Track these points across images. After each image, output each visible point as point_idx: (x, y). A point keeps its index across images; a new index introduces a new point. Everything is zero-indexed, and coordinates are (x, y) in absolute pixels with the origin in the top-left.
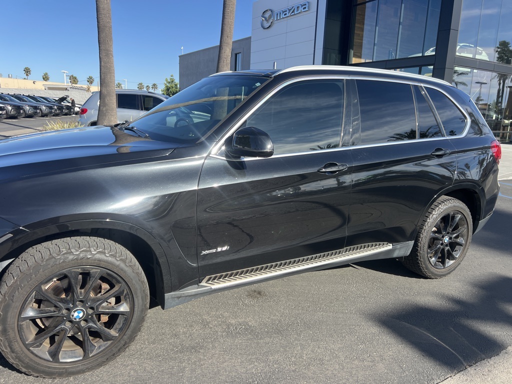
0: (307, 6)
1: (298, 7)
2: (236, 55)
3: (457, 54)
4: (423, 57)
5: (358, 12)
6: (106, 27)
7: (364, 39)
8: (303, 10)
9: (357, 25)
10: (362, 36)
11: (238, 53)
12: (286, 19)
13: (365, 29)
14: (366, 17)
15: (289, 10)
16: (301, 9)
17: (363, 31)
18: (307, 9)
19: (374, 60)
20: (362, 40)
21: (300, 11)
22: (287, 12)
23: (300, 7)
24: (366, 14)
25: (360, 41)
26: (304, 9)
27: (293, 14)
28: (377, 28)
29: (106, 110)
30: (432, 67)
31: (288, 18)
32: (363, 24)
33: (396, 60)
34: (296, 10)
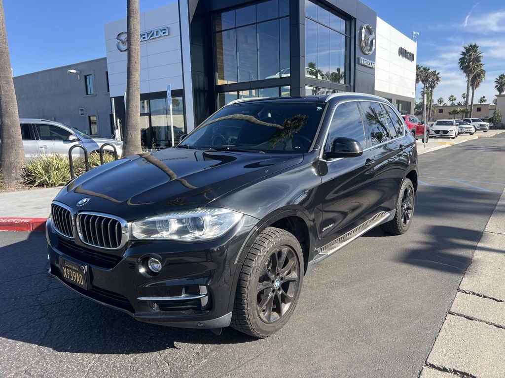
0: (167, 31)
1: (157, 32)
2: (86, 77)
3: (306, 76)
4: (281, 78)
5: (218, 39)
6: (4, 53)
7: (224, 62)
8: (163, 35)
9: (218, 50)
10: (223, 60)
11: (88, 75)
12: (145, 42)
13: (224, 54)
14: (223, 43)
15: (148, 34)
16: (160, 33)
17: (222, 55)
18: (167, 34)
19: (239, 82)
20: (223, 63)
21: (159, 35)
22: (146, 36)
23: (159, 31)
24: (223, 40)
25: (221, 64)
26: (164, 33)
27: (153, 37)
28: (238, 53)
29: (13, 142)
30: (289, 87)
31: (147, 42)
32: (222, 49)
33: (258, 81)
34: (155, 34)
